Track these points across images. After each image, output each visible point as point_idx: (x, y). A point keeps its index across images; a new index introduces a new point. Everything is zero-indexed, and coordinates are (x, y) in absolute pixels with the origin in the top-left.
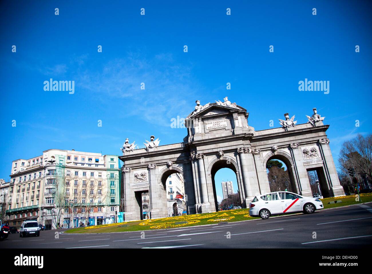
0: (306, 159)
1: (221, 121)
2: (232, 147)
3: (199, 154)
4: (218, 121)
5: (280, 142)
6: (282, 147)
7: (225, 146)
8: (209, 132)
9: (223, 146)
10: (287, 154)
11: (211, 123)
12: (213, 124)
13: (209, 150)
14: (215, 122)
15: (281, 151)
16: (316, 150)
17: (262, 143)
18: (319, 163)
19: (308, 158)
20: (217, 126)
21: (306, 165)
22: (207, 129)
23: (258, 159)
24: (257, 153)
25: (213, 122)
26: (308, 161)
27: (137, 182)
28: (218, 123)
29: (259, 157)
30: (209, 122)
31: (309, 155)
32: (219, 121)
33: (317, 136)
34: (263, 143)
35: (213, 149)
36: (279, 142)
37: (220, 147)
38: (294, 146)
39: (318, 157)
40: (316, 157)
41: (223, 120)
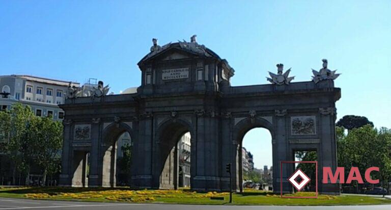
0: (295, 134)
1: (182, 69)
2: (189, 106)
3: (147, 113)
4: (178, 69)
6: (263, 112)
7: (180, 105)
8: (164, 83)
9: (178, 105)
10: (269, 124)
11: (169, 71)
12: (171, 73)
13: (160, 108)
14: (173, 70)
16: (311, 123)
18: (312, 142)
19: (298, 134)
20: (176, 76)
21: (293, 142)
22: (163, 79)
23: (227, 126)
24: (227, 117)
25: (171, 70)
26: (297, 137)
27: (78, 139)
28: (178, 72)
29: (229, 124)
30: (166, 70)
31: (300, 129)
32: (180, 69)
34: (238, 104)
35: (164, 107)
36: (260, 105)
37: (174, 105)
38: (281, 113)
39: (313, 134)
40: (310, 134)
41: (185, 69)
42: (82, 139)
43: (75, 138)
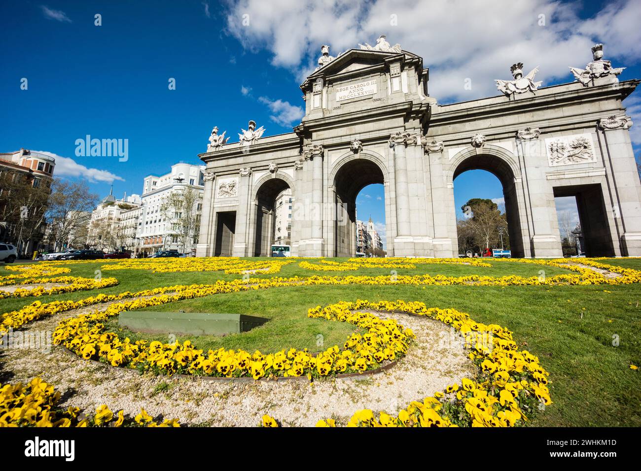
0: (555, 164)
1: (365, 83)
2: (380, 132)
3: (315, 147)
4: (360, 84)
5: (493, 126)
6: (496, 137)
7: (365, 131)
8: (340, 105)
9: (363, 131)
10: (507, 153)
11: (347, 88)
12: (348, 91)
13: (335, 139)
14: (353, 86)
15: (492, 147)
16: (586, 143)
17: (450, 128)
18: (591, 174)
19: (561, 164)
20: (356, 93)
21: (553, 177)
22: (338, 100)
23: (438, 161)
24: (436, 149)
25: (349, 87)
26: (559, 169)
27: (222, 197)
28: (360, 88)
29: (440, 158)
30: (342, 88)
31: (566, 155)
32: (363, 83)
33: (597, 110)
34: (453, 128)
35: (341, 136)
36: (490, 126)
37: (356, 132)
38: (528, 134)
39: (590, 161)
40: (585, 161)
41: (370, 82)
42: (227, 196)
43: (217, 196)
